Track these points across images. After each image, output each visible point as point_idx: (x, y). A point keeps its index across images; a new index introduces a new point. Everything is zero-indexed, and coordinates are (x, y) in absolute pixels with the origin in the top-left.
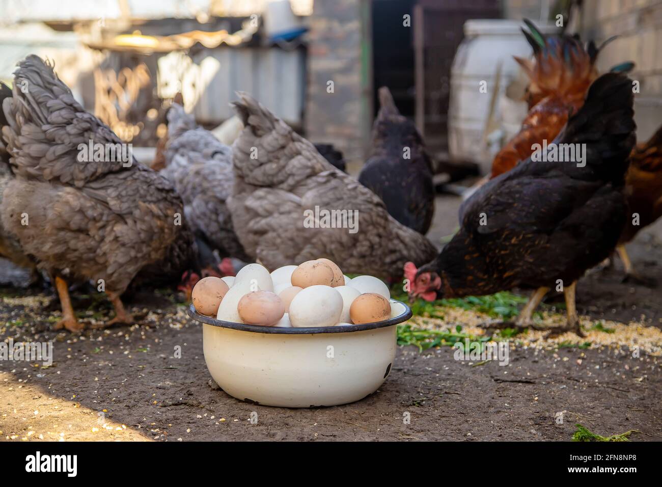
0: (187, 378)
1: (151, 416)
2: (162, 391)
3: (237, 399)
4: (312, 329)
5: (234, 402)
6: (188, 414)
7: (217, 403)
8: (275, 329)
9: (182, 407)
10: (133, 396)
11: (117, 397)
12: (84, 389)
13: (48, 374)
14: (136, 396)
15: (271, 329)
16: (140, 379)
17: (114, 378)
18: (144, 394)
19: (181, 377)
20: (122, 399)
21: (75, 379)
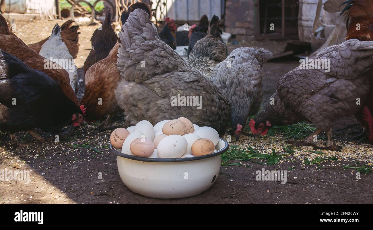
0: (113, 178)
1: (86, 202)
2: (98, 186)
3: (133, 192)
4: (167, 160)
5: (132, 194)
6: (106, 201)
7: (123, 194)
8: (148, 159)
9: (104, 196)
10: (82, 189)
11: (74, 189)
12: (60, 183)
13: (47, 173)
14: (84, 189)
15: (146, 159)
16: (90, 178)
17: (77, 177)
18: (88, 187)
19: (111, 177)
20: (76, 190)
21: (59, 177)
